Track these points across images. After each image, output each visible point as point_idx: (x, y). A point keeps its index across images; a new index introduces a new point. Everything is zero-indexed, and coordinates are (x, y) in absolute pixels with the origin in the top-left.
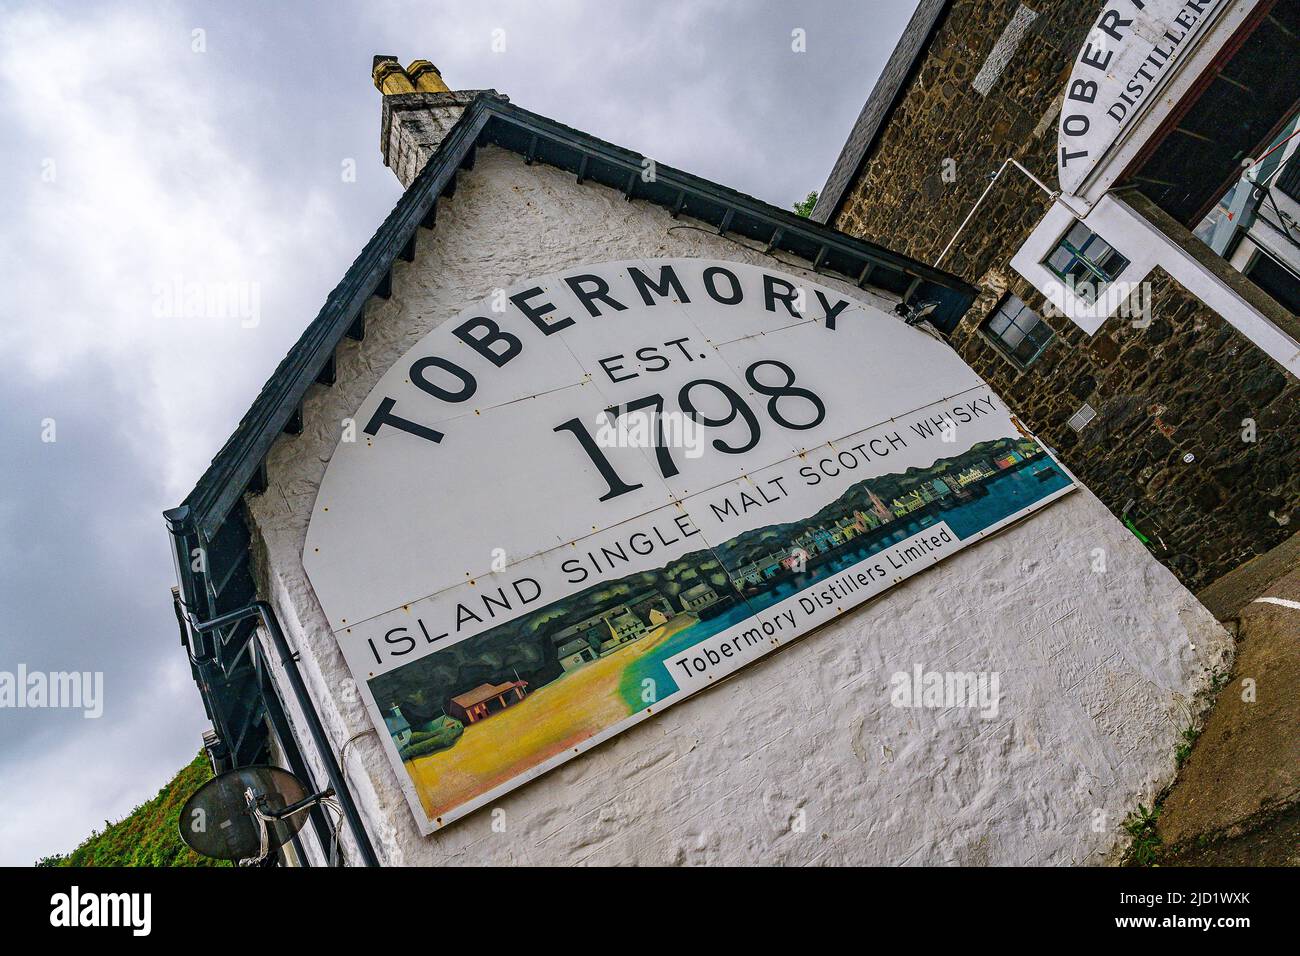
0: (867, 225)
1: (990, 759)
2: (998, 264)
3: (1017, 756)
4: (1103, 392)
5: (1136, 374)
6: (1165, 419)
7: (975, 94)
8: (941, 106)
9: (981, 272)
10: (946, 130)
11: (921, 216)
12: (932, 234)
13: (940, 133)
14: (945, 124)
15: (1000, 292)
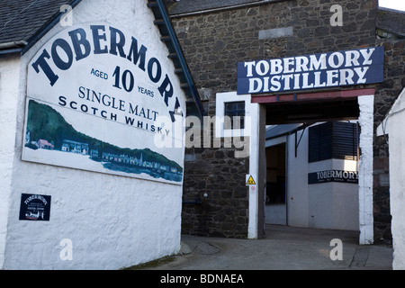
0: (190, 31)
1: (119, 230)
2: (213, 89)
3: (124, 233)
4: (203, 156)
5: (216, 160)
6: (211, 179)
7: (257, 35)
8: (246, 25)
9: (206, 86)
10: (240, 34)
11: (208, 49)
12: (205, 59)
13: (238, 32)
14: (242, 32)
15: (206, 98)
